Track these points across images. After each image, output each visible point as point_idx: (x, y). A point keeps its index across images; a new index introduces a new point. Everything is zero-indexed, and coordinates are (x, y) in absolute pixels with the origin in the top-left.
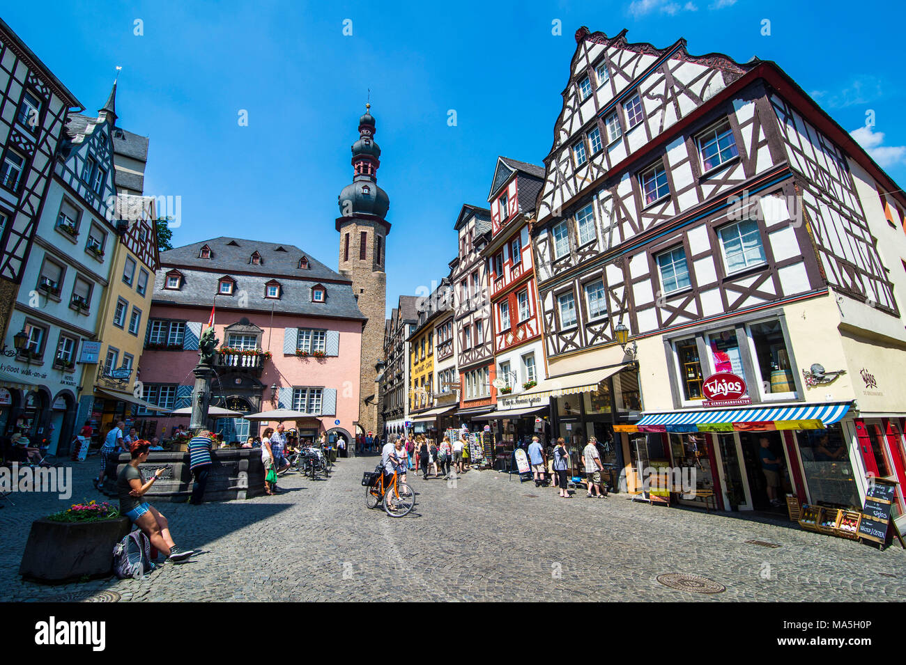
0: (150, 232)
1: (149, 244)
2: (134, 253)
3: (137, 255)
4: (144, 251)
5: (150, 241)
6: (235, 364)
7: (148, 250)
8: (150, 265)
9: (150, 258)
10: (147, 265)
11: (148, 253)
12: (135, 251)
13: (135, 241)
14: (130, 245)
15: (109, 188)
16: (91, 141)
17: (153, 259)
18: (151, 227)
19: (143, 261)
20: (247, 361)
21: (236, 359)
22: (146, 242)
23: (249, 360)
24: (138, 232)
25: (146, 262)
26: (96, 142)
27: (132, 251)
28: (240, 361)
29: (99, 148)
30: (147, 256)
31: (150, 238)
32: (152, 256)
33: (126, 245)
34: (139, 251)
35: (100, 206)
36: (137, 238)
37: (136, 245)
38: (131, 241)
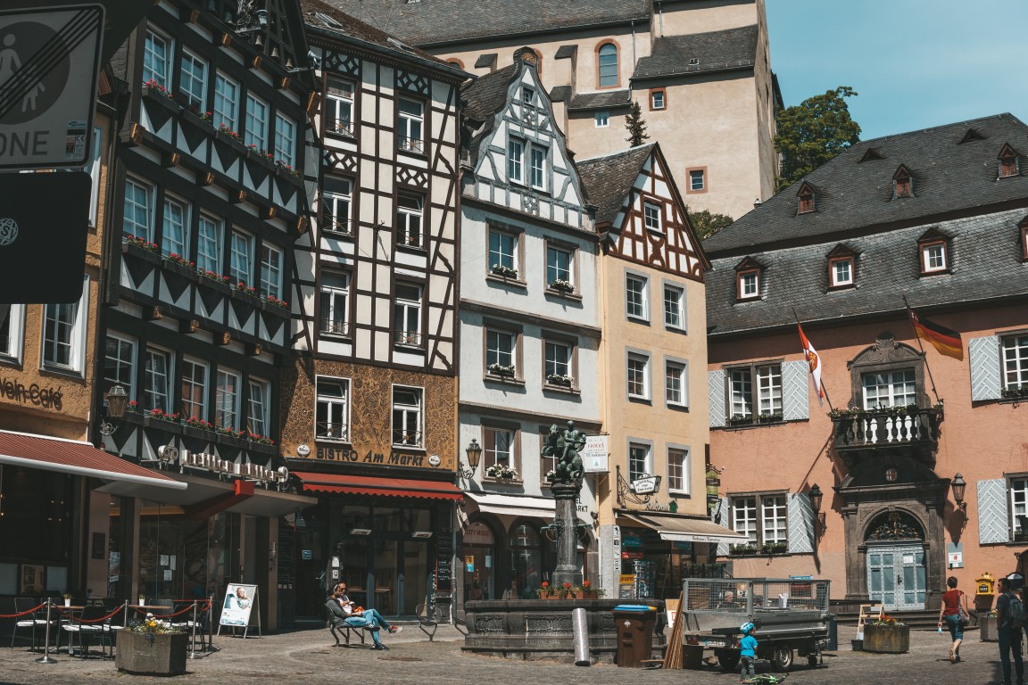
0: (669, 207)
1: (671, 231)
2: (639, 262)
3: (647, 263)
4: (663, 250)
5: (674, 225)
6: (874, 439)
7: (671, 242)
8: (684, 269)
9: (682, 258)
10: (678, 273)
11: (676, 249)
12: (640, 256)
13: (635, 238)
14: (627, 251)
15: (560, 171)
16: (508, 114)
17: (688, 254)
18: (670, 197)
19: (665, 268)
20: (894, 428)
21: (874, 428)
22: (665, 229)
23: (899, 425)
24: (638, 221)
25: (673, 266)
26: (517, 109)
27: (633, 260)
28: (882, 432)
29: (525, 116)
30: (672, 255)
31: (670, 218)
32: (684, 251)
33: (618, 254)
34: (650, 252)
35: (552, 209)
36: (639, 231)
37: (639, 245)
38: (628, 242)
